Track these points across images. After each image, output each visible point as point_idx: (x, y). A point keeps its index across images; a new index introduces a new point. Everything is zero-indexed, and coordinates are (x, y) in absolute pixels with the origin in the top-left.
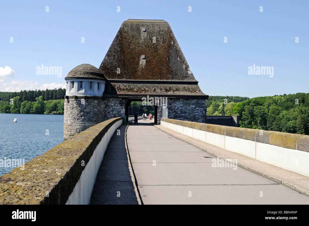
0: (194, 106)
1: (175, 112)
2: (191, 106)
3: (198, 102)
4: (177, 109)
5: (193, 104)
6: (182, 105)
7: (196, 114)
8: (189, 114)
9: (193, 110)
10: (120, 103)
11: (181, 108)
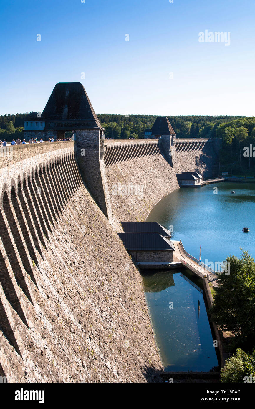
0: (93, 134)
1: (83, 137)
2: (91, 134)
3: (95, 131)
4: (84, 136)
5: (92, 133)
6: (86, 133)
7: (94, 138)
8: (91, 138)
9: (92, 136)
10: (53, 133)
11: (86, 135)
